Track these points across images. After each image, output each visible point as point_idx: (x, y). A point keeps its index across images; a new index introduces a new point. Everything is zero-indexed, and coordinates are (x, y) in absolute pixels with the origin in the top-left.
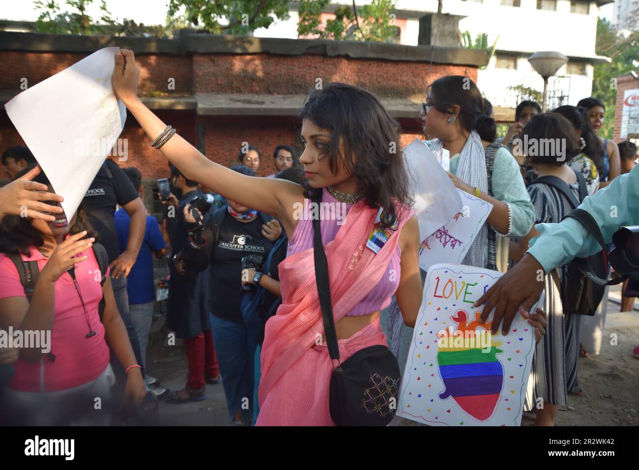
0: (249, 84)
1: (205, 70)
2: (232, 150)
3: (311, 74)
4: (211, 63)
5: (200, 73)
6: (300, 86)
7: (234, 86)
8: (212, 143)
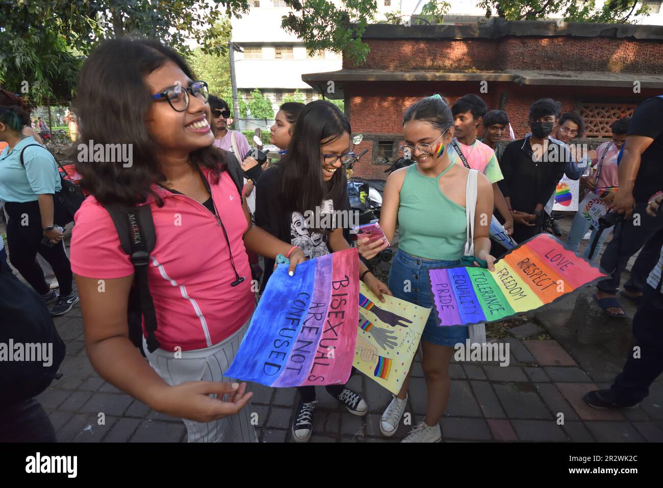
0: (547, 62)
1: (516, 51)
2: (524, 114)
3: (597, 54)
4: (522, 45)
5: (512, 53)
6: (586, 64)
7: (536, 63)
8: (510, 109)
